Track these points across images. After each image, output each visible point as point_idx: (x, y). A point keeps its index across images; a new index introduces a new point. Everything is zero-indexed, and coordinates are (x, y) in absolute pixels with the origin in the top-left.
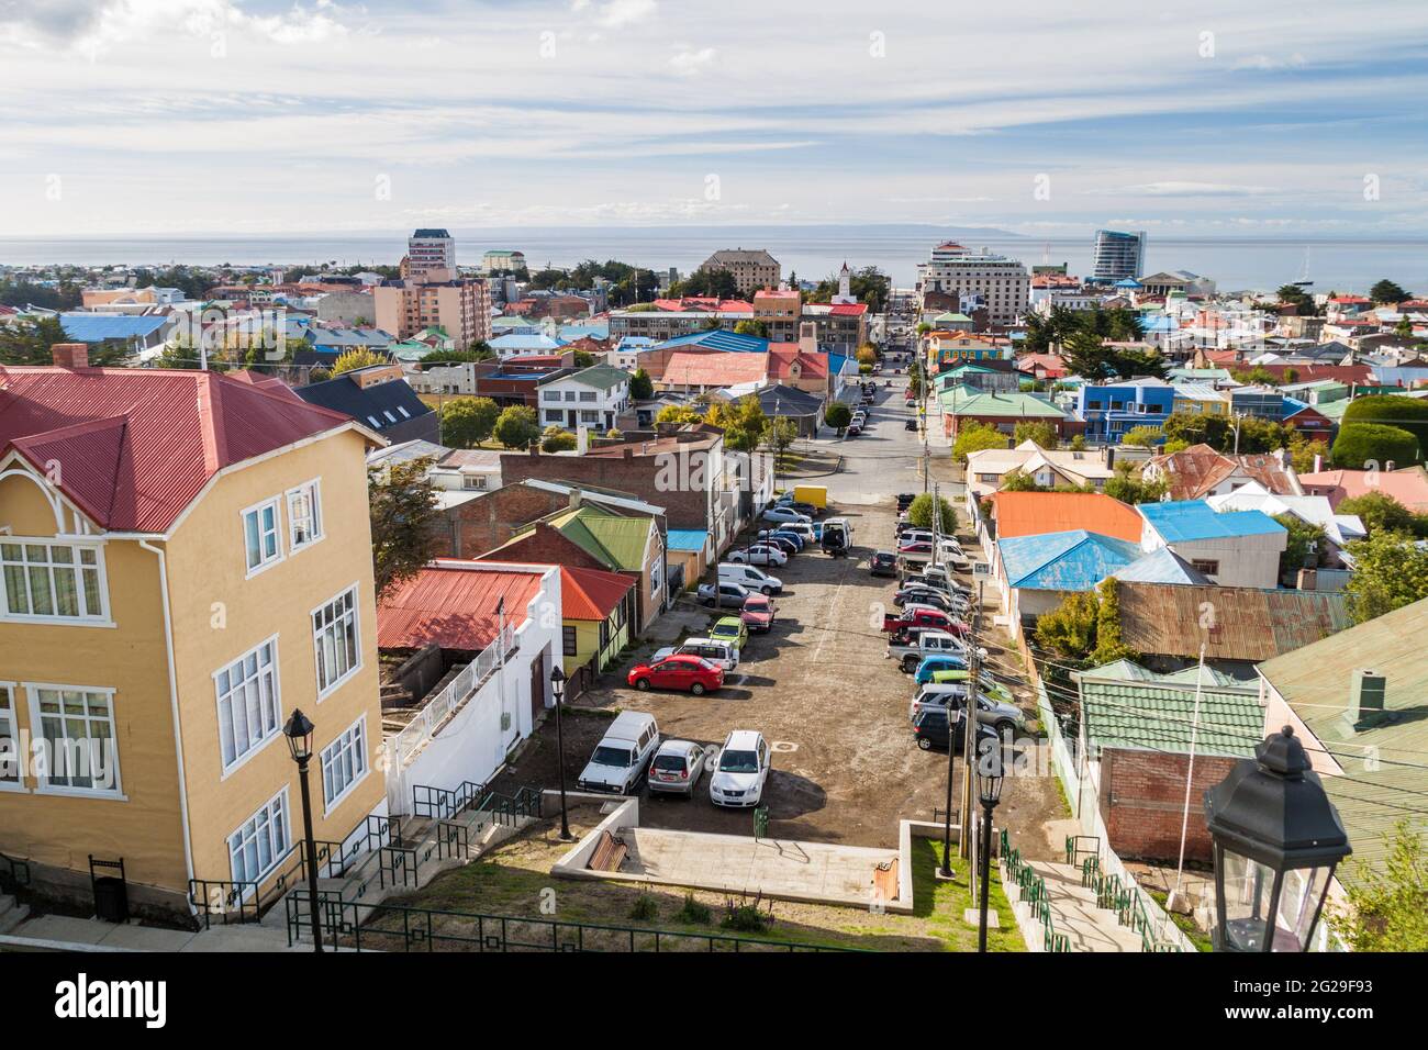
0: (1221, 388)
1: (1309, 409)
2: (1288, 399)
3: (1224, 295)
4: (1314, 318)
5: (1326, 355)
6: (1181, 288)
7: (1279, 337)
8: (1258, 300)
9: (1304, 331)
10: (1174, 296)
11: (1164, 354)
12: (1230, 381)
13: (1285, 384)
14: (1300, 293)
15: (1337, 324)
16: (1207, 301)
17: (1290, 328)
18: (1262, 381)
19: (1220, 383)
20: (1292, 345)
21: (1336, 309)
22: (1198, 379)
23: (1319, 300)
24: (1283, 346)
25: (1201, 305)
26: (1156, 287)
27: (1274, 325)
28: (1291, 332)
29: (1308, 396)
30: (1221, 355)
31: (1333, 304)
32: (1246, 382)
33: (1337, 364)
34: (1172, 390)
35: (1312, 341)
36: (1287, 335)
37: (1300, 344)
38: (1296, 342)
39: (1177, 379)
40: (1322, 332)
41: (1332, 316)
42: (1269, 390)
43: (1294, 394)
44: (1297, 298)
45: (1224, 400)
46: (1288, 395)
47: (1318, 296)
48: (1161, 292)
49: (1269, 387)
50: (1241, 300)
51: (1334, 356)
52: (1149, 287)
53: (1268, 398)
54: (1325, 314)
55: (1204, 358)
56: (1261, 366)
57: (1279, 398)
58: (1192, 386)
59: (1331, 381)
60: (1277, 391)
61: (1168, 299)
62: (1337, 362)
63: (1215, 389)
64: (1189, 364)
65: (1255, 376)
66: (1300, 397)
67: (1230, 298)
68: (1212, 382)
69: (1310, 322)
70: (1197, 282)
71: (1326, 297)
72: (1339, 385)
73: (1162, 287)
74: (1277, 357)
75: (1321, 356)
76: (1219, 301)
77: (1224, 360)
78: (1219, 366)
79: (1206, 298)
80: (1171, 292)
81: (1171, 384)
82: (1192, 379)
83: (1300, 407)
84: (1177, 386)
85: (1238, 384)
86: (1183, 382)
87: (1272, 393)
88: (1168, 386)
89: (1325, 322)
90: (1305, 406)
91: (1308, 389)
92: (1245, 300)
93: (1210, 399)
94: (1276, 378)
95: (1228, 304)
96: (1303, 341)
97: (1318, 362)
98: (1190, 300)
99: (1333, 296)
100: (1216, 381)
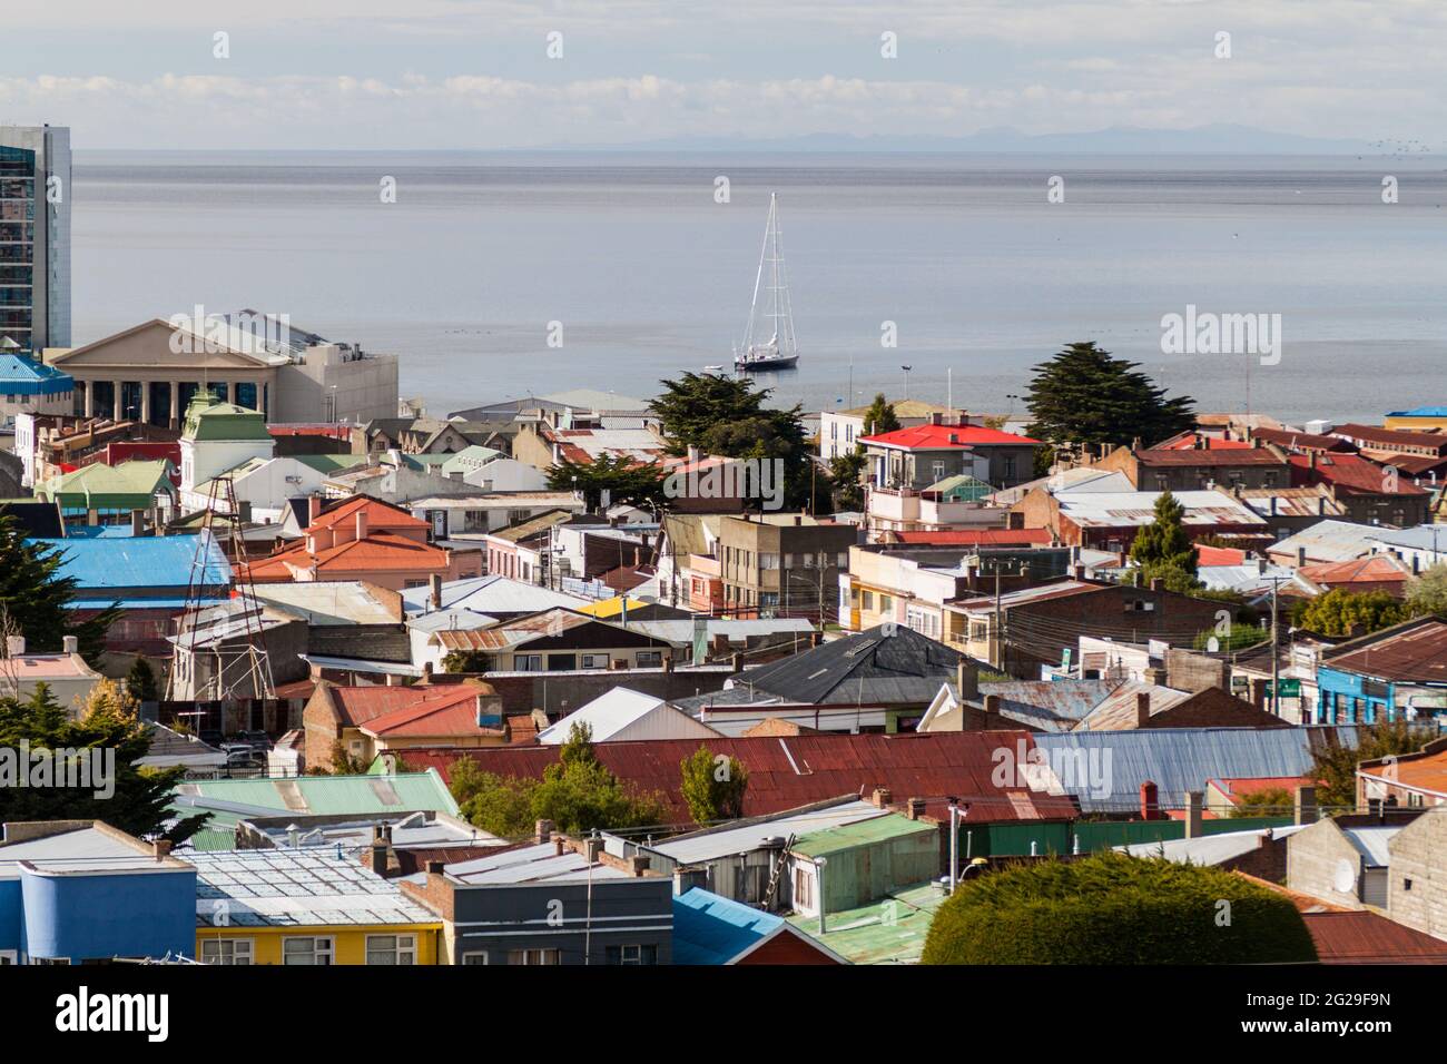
0: (409, 862)
1: (786, 938)
2: (696, 898)
3: (432, 425)
4: (808, 521)
5: (861, 688)
6: (245, 395)
7: (671, 614)
8: (580, 441)
9: (773, 581)
10: (212, 429)
11: (169, 711)
12: (452, 828)
13: (686, 830)
14: (750, 408)
15: (903, 545)
16: (360, 454)
17: (713, 568)
18: (586, 820)
19: (402, 837)
20: (722, 646)
21: (899, 478)
22: (306, 823)
23: (836, 435)
24: (686, 652)
25: (333, 470)
26: (131, 389)
27: (649, 558)
28: (718, 587)
29: (784, 882)
30: (413, 704)
31: (888, 453)
32: (515, 828)
33: (906, 727)
34: (187, 885)
35: (803, 625)
36: (702, 601)
37: (753, 641)
38: (738, 630)
39: (217, 825)
40: (844, 582)
41: (886, 509)
42: (615, 862)
43: (725, 876)
44: (738, 428)
45: (419, 916)
46: (697, 877)
47: (826, 421)
48: (159, 414)
49: (614, 845)
50: (505, 446)
51: (895, 688)
52: (103, 391)
53: (610, 896)
54: (857, 502)
55: (344, 722)
56: (583, 748)
57: (654, 895)
58: (282, 858)
59: (869, 807)
60: (642, 865)
61: (187, 445)
62: (908, 713)
63: (381, 869)
64: (282, 756)
65: (558, 798)
66: (752, 887)
67: (456, 439)
68: (368, 836)
69: (792, 540)
70: (316, 363)
71: (858, 425)
72: (901, 824)
73: (159, 391)
74: (651, 702)
75: (842, 694)
76: (411, 446)
77: (433, 727)
78: (409, 758)
79: (357, 439)
80: (198, 411)
81: (187, 857)
82: (278, 824)
83: (747, 934)
84: (210, 863)
85: (484, 839)
86: (243, 842)
87: (625, 873)
88: (167, 865)
89: (853, 536)
90: (769, 925)
91: (778, 847)
92: (525, 442)
93: (364, 919)
94: (647, 802)
95: (451, 465)
96: (767, 626)
97: (831, 721)
98: (287, 447)
99: (884, 421)
100: (384, 832)
